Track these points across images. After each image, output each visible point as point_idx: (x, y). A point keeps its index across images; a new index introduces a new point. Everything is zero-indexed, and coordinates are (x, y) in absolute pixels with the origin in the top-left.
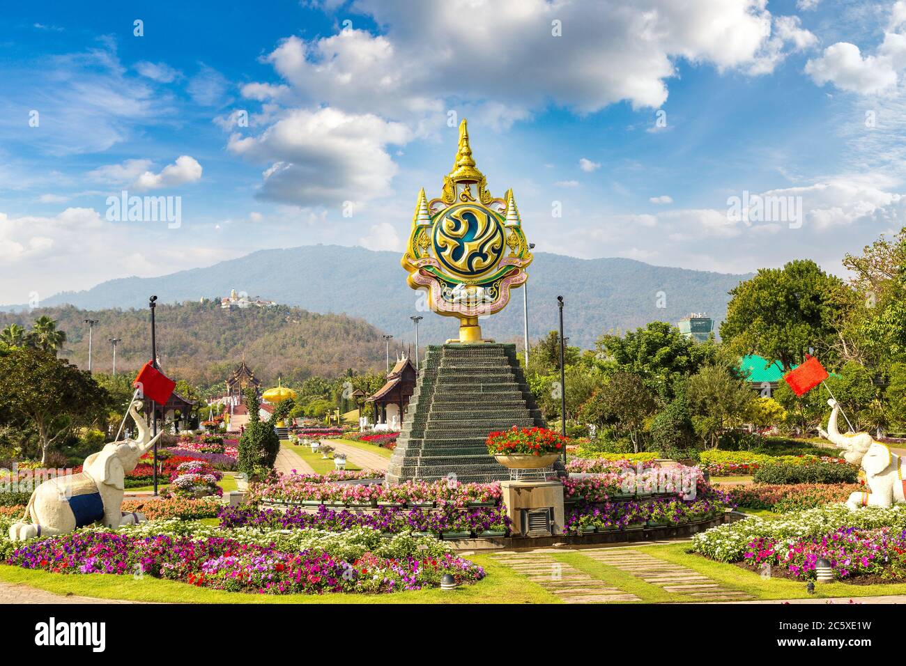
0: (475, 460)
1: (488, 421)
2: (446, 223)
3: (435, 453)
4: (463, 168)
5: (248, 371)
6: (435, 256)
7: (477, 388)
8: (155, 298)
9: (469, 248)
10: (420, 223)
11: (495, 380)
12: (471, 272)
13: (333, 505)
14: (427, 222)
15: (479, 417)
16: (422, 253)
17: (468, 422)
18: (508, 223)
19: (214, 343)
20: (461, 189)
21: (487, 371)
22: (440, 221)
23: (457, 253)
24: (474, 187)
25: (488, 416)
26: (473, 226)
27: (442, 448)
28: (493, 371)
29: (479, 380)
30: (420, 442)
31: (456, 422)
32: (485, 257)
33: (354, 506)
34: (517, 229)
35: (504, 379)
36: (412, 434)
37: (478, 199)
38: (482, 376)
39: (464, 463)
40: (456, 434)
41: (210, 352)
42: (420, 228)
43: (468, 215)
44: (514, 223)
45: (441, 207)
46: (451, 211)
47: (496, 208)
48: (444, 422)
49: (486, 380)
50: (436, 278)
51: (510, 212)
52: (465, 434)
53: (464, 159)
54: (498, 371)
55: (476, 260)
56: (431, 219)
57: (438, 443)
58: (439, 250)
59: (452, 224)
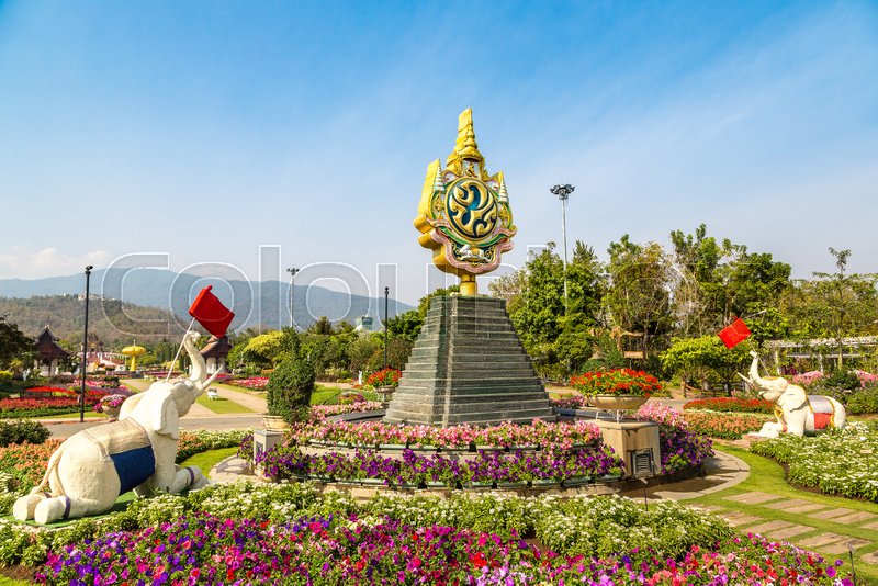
0: (492, 398)
1: (497, 364)
2: (456, 192)
3: (460, 392)
4: (469, 148)
5: (97, 338)
6: (447, 218)
7: (485, 335)
8: (91, 267)
9: (474, 215)
10: (437, 188)
11: (497, 328)
12: (474, 236)
13: (421, 449)
14: (442, 189)
15: (490, 360)
16: (438, 215)
17: (482, 365)
18: (501, 199)
19: (72, 321)
20: (467, 165)
21: (490, 320)
22: (452, 190)
23: (466, 219)
24: (476, 165)
25: (496, 359)
26: (477, 197)
27: (465, 388)
28: (495, 321)
29: (486, 328)
30: (445, 382)
31: (473, 364)
32: (485, 224)
33: (448, 450)
34: (507, 204)
35: (504, 329)
36: (437, 375)
37: (479, 176)
38: (487, 324)
39: (484, 401)
40: (475, 375)
41: (69, 326)
42: (437, 192)
43: (473, 187)
44: (505, 200)
45: (452, 178)
46: (460, 182)
47: (492, 185)
48: (465, 364)
49: (491, 328)
50: (448, 237)
51: (502, 191)
52: (482, 375)
53: (470, 141)
54: (499, 321)
55: (479, 226)
56: (445, 187)
57: (463, 383)
58: (452, 214)
59: (462, 193)
